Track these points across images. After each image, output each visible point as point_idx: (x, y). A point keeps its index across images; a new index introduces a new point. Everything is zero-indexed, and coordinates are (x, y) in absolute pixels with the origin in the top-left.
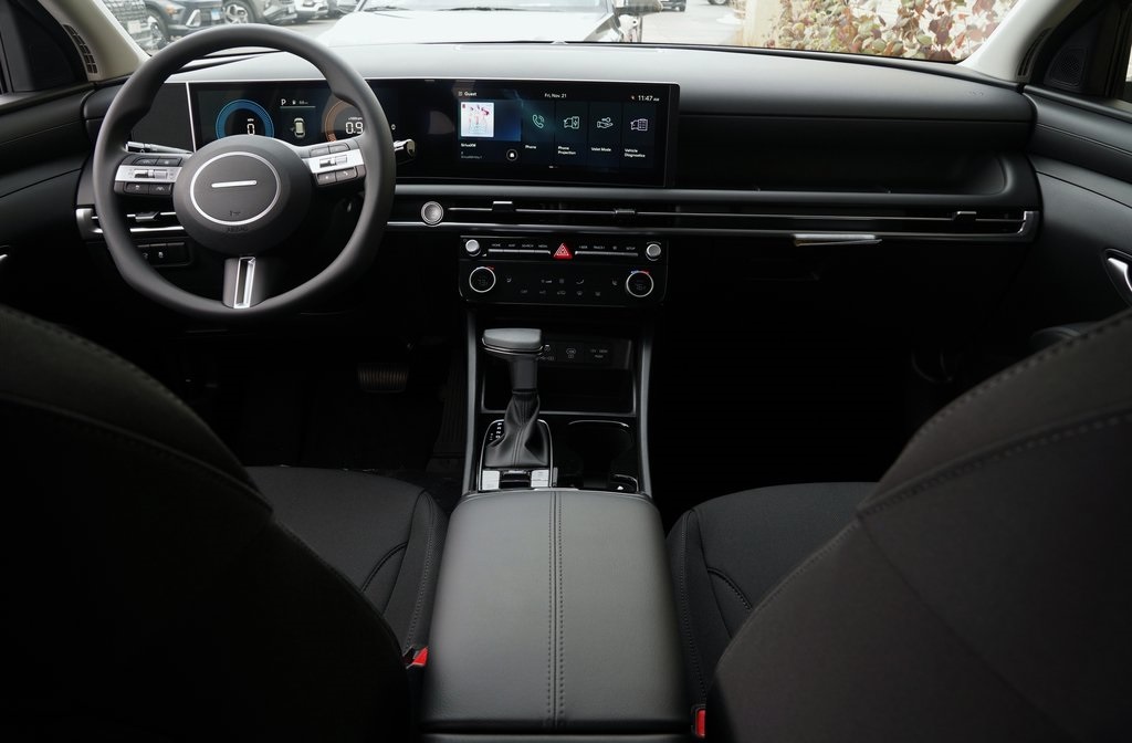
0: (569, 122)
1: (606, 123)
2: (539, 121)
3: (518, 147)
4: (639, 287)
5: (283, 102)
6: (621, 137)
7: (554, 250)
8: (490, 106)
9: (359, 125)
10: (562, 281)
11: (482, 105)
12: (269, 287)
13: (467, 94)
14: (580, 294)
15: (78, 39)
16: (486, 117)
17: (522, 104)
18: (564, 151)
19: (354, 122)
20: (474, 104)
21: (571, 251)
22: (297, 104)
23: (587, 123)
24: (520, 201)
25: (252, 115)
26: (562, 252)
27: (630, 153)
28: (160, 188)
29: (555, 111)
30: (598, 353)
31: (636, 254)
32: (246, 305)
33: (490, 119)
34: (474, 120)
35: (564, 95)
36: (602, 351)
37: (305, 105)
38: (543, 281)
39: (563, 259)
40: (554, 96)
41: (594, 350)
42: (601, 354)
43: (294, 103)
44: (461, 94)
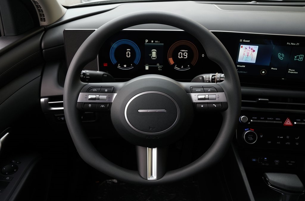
0: (298, 58)
2: (281, 56)
3: (268, 69)
5: (147, 41)
8: (256, 48)
9: (186, 54)
10: (288, 137)
11: (252, 47)
13: (244, 41)
14: (297, 144)
15: (38, 6)
16: (253, 53)
17: (274, 47)
18: (291, 71)
19: (183, 52)
20: (247, 46)
21: (292, 122)
22: (154, 42)
24: (272, 98)
25: (129, 47)
26: (288, 123)
28: (103, 106)
29: (291, 52)
30: (290, 163)
33: (255, 54)
34: (246, 54)
35: (298, 44)
36: (292, 162)
37: (158, 43)
38: (278, 137)
39: (288, 126)
40: (292, 44)
41: (288, 161)
42: (291, 163)
43: (152, 42)
44: (241, 40)
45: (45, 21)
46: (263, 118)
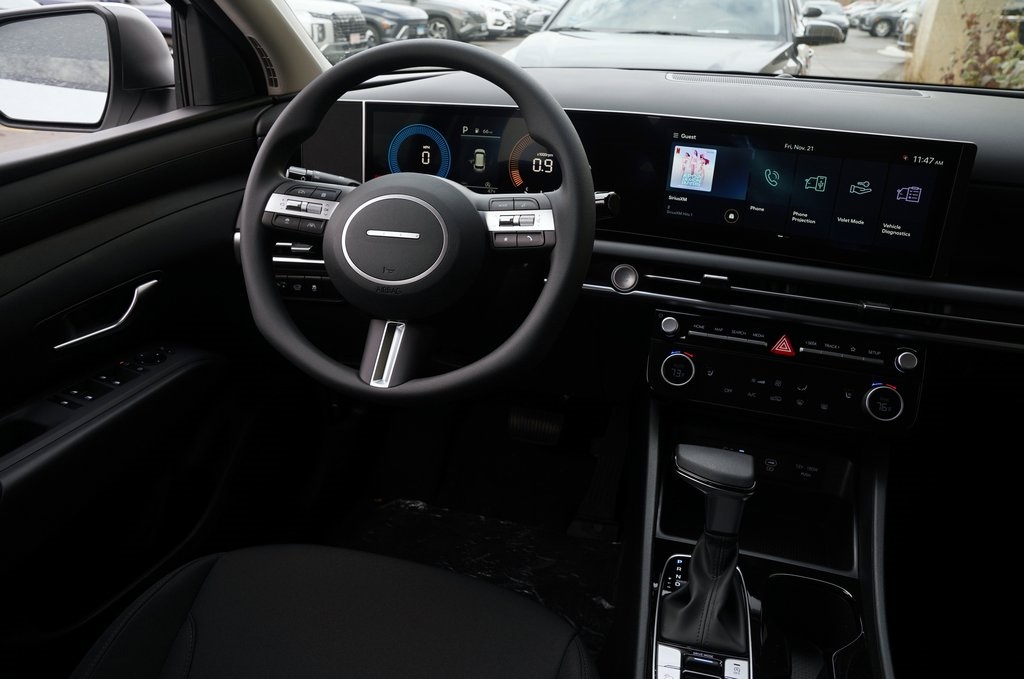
0: (813, 183)
1: (864, 187)
2: (772, 178)
3: (741, 207)
4: (883, 407)
5: (465, 129)
6: (881, 207)
7: (773, 342)
8: (711, 154)
9: (549, 163)
10: (778, 383)
11: (701, 151)
12: (415, 364)
13: (683, 136)
14: (800, 403)
16: (705, 167)
17: (754, 154)
18: (799, 217)
19: (543, 159)
20: (691, 150)
21: (795, 346)
22: (481, 133)
23: (837, 186)
24: (737, 276)
25: (428, 141)
26: (783, 346)
27: (889, 229)
28: (312, 225)
29: (795, 167)
30: (805, 471)
31: (882, 361)
32: (384, 384)
33: (710, 169)
34: (689, 169)
35: (810, 148)
36: (810, 468)
37: (489, 135)
38: (754, 380)
39: (783, 356)
40: (797, 147)
41: (800, 467)
42: (809, 472)
43: (477, 131)
44: (676, 135)
45: (276, 86)
46: (721, 330)
